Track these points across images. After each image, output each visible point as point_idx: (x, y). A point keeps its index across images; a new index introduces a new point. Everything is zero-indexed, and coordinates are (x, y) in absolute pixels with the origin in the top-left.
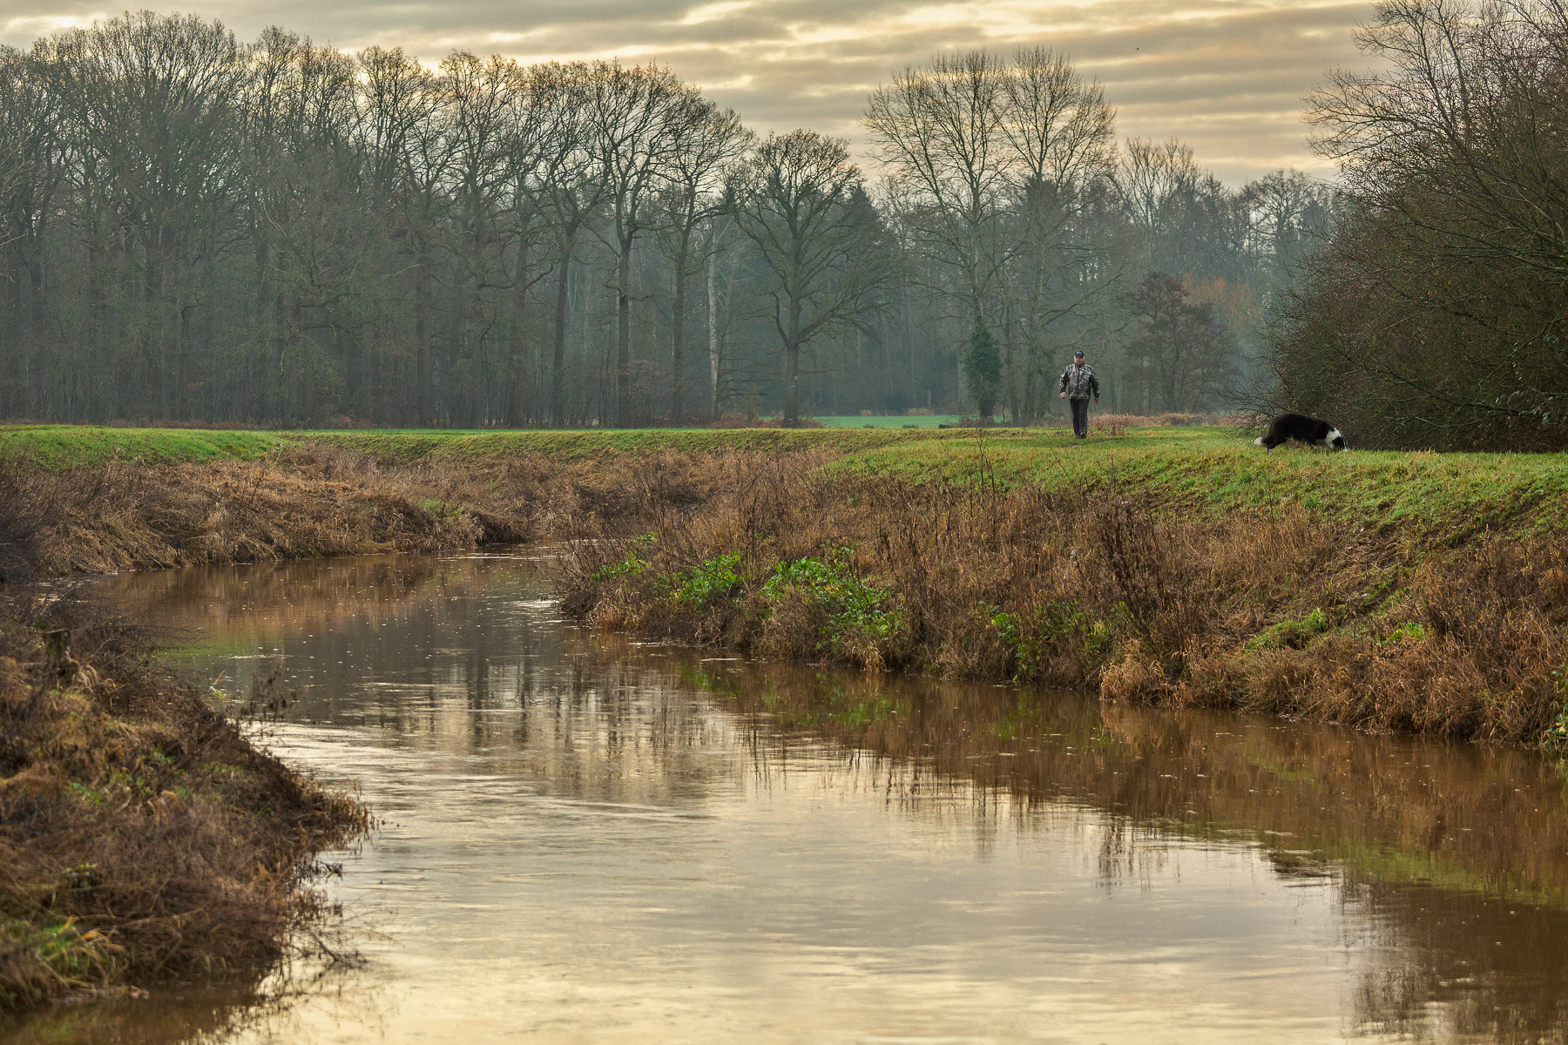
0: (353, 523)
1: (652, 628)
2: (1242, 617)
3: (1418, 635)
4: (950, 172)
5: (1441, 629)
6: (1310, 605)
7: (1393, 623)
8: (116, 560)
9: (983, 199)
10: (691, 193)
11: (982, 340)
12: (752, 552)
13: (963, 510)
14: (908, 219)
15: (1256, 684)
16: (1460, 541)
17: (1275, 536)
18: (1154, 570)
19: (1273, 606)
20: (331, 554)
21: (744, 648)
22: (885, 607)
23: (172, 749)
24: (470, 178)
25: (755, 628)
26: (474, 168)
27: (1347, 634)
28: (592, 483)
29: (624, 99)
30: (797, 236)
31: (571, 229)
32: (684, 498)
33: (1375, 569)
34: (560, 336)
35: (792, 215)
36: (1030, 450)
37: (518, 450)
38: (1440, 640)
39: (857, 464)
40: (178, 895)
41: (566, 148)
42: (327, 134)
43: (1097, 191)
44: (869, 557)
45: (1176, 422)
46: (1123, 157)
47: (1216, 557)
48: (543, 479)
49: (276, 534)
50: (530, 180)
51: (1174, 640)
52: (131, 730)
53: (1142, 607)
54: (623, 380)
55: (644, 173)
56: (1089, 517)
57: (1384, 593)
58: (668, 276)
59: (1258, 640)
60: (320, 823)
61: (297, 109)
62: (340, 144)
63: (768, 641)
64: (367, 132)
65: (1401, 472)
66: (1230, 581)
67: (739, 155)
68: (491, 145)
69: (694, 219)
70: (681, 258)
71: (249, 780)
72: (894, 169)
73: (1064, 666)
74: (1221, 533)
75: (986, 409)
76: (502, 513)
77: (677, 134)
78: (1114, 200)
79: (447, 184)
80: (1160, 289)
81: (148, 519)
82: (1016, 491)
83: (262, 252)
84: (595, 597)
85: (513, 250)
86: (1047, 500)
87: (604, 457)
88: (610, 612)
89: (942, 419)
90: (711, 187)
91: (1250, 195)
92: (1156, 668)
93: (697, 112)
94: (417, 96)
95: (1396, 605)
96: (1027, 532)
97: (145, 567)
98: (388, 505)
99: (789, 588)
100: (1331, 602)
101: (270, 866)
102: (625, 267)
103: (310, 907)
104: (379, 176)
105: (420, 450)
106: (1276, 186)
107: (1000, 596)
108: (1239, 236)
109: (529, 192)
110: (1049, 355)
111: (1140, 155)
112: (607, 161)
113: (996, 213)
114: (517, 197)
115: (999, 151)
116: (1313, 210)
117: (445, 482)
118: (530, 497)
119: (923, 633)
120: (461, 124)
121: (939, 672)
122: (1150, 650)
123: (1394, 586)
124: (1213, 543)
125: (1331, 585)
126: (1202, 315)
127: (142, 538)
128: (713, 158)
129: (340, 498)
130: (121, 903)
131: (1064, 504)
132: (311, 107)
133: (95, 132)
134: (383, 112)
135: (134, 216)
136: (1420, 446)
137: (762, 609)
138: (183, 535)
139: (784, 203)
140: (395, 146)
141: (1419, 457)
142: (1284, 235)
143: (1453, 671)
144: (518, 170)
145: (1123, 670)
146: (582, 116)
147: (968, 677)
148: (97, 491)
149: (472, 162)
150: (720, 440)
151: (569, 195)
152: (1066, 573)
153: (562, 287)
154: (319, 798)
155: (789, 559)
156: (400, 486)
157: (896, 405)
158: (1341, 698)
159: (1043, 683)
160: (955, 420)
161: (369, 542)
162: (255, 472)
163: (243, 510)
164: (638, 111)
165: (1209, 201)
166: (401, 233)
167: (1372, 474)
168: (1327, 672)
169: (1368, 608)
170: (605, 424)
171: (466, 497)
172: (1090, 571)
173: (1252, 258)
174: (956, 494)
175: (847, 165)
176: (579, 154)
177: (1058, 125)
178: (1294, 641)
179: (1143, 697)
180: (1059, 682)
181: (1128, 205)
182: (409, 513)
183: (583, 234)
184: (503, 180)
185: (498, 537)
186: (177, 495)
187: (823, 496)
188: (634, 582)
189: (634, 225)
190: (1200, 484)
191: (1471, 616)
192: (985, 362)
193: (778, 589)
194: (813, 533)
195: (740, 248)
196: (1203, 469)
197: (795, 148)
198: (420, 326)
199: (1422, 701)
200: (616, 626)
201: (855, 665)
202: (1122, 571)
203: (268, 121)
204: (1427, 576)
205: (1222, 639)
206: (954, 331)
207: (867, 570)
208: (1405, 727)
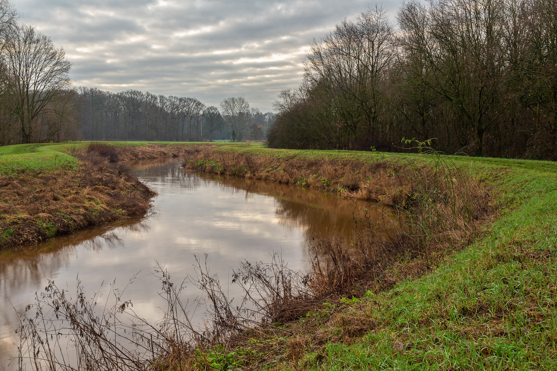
0: (157, 154)
1: (193, 168)
2: (262, 169)
3: (282, 171)
4: (230, 111)
5: (285, 171)
6: (270, 168)
7: (279, 170)
8: (128, 159)
9: (234, 115)
10: (199, 113)
11: (233, 132)
12: (205, 160)
13: (230, 155)
14: (225, 117)
15: (263, 177)
16: (287, 160)
17: (266, 159)
18: (252, 163)
19: (266, 168)
20: (154, 158)
21: (204, 171)
22: (220, 167)
23: (134, 186)
24: (172, 111)
25: (205, 169)
26: (172, 110)
27: (274, 171)
28: (186, 149)
29: (191, 102)
30: (211, 119)
31: (184, 117)
32: (198, 151)
33: (277, 163)
34: (183, 130)
35: (211, 116)
36: (238, 148)
37: (177, 145)
38: (285, 172)
39: (217, 149)
40: (134, 205)
41: (184, 107)
42: (154, 105)
43: (247, 113)
44: (219, 161)
45: (256, 142)
46: (251, 110)
47: (259, 162)
48: (180, 148)
49: (148, 156)
50: (179, 111)
51: (254, 172)
52: (129, 184)
53: (250, 167)
54: (191, 136)
55: (193, 111)
56: (244, 157)
57: (278, 166)
58: (196, 123)
59: (264, 172)
60: (152, 195)
61: (150, 102)
62: (156, 106)
63: (207, 171)
64: (159, 105)
65: (281, 152)
66: (261, 164)
67: (205, 109)
68: (174, 107)
69: (199, 117)
70: (198, 121)
71: (143, 190)
72: (223, 111)
73: (241, 174)
74: (260, 159)
75: (234, 140)
76: (175, 153)
77: (197, 106)
78: (249, 115)
79: (169, 111)
80: (254, 126)
81: (132, 154)
82: (236, 153)
83: (146, 119)
84: (186, 165)
85: (177, 120)
86: (239, 154)
87: (188, 146)
88: (188, 166)
89: (229, 141)
90: (201, 113)
91: (266, 114)
92: (252, 175)
93: (200, 104)
94: (165, 101)
95: (280, 168)
96: (238, 158)
97: (131, 160)
98: (161, 152)
99: (209, 164)
100: (272, 167)
101: (146, 201)
102: (191, 122)
103: (150, 206)
104: (161, 110)
105: (166, 145)
106: (269, 114)
107: (234, 166)
108: (264, 119)
109: (179, 113)
110: (241, 133)
111: (253, 110)
112: (189, 109)
113: (235, 116)
114: (177, 113)
115: (236, 109)
116: (273, 116)
117: (169, 149)
118: (179, 151)
119: (225, 170)
120: (171, 104)
121: (227, 175)
122: (251, 173)
123: (279, 166)
124: (259, 160)
125: (272, 165)
126: (260, 129)
127: (131, 156)
128: (201, 109)
129: (156, 151)
130: (127, 207)
131: (242, 155)
132: (152, 102)
133: (125, 104)
134: (161, 103)
135: (130, 115)
136: (284, 148)
137: (206, 167)
138: (136, 156)
139: (210, 115)
140: (163, 107)
141: (283, 150)
142: (270, 119)
143: (286, 176)
144: (178, 110)
145: (248, 175)
146: (185, 104)
147: (230, 175)
148: (125, 150)
149: (172, 109)
150: (202, 144)
151: (184, 113)
152: (242, 163)
153: (183, 125)
154: (152, 192)
155: (209, 161)
156: (163, 150)
157: (223, 139)
158: (273, 179)
159: (239, 176)
160: (230, 141)
161: (159, 157)
162: (145, 148)
163: (143, 153)
164: (192, 103)
165: (261, 115)
166: (163, 117)
167: (277, 152)
168: (272, 176)
169: (277, 168)
170: (188, 141)
171: (171, 151)
172: (244, 163)
173: (266, 122)
174: (229, 153)
175: (218, 110)
176: (185, 108)
177: (243, 106)
178: (268, 172)
179: (250, 178)
180: (241, 176)
181: (251, 115)
182: (164, 153)
183: (185, 118)
184: (176, 111)
185: (175, 156)
186: (135, 151)
187: (214, 153)
188: (191, 163)
189: (192, 117)
190: (258, 153)
191: (288, 169)
192: (234, 134)
193: (208, 164)
194: (212, 158)
195: (205, 120)
196: (258, 151)
197: (212, 108)
198: (166, 129)
199: (282, 179)
200: (189, 168)
201: (217, 174)
202: (248, 163)
203: (147, 103)
204: (283, 165)
205: (260, 171)
206: (230, 130)
207: (218, 162)
208: (280, 182)
